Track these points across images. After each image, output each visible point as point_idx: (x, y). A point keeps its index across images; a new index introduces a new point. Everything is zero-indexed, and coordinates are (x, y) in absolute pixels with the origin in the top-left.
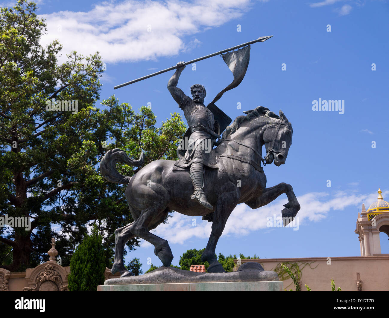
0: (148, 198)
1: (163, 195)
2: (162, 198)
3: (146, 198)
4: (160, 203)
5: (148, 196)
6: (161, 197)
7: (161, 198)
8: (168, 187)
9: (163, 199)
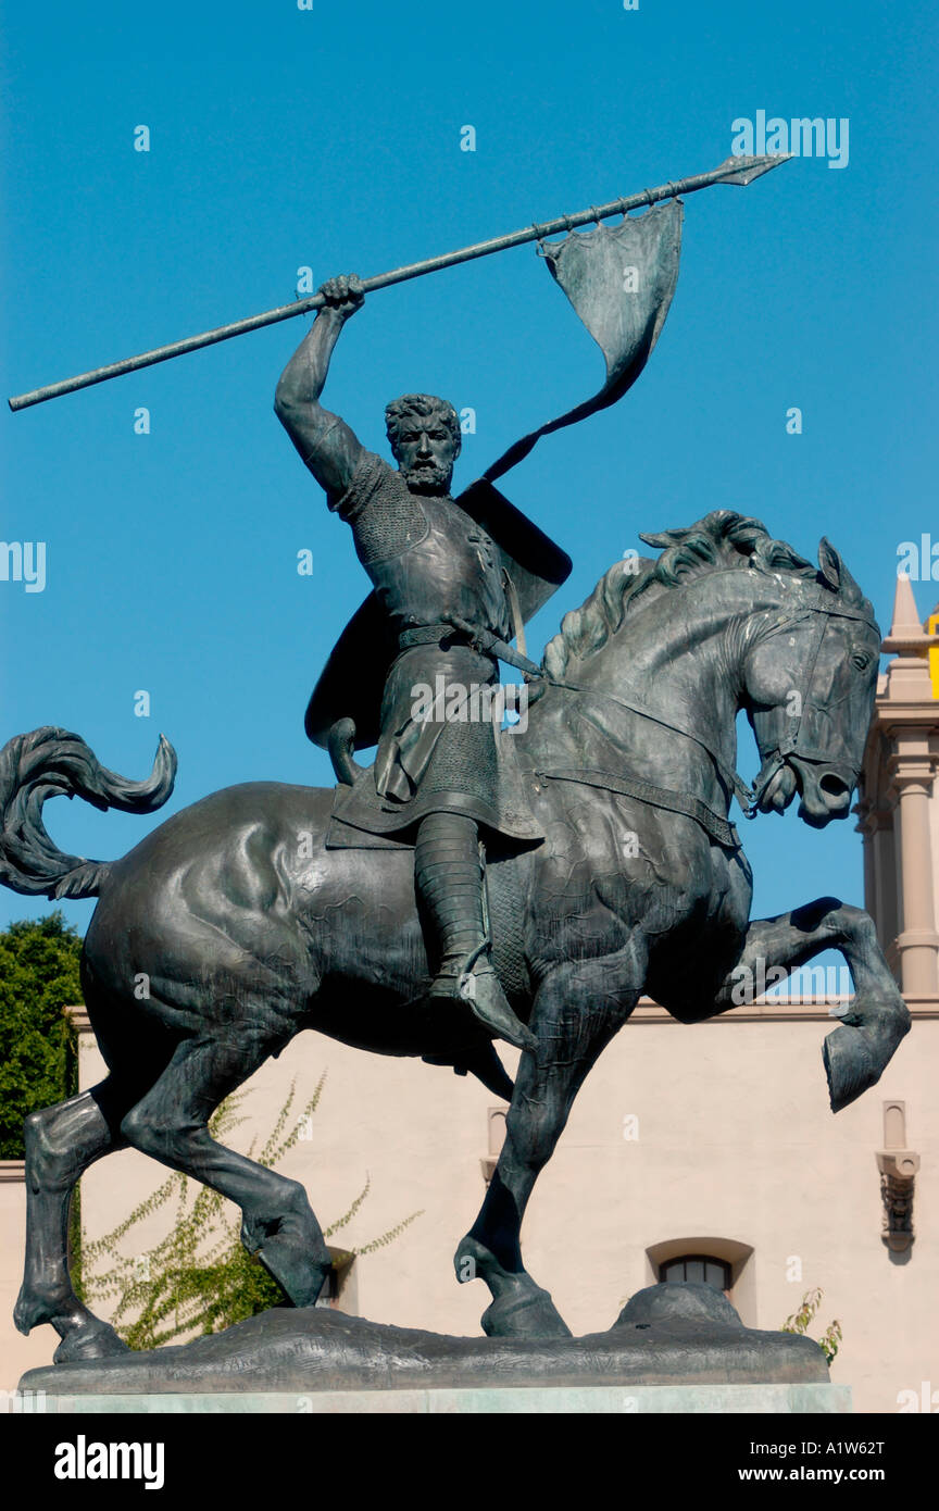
0: (218, 983)
1: (288, 971)
2: (284, 983)
3: (209, 981)
4: (275, 1008)
5: (217, 975)
6: (280, 979)
7: (281, 985)
8: (309, 931)
9: (291, 989)
